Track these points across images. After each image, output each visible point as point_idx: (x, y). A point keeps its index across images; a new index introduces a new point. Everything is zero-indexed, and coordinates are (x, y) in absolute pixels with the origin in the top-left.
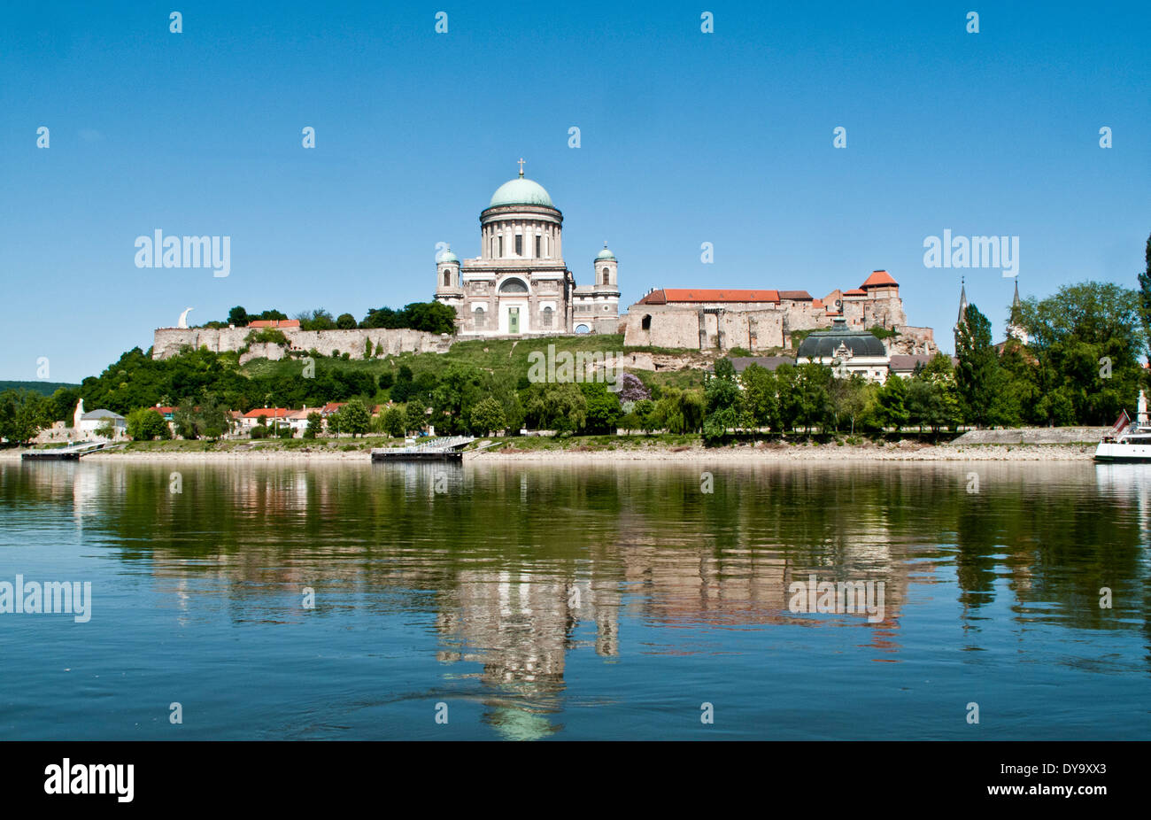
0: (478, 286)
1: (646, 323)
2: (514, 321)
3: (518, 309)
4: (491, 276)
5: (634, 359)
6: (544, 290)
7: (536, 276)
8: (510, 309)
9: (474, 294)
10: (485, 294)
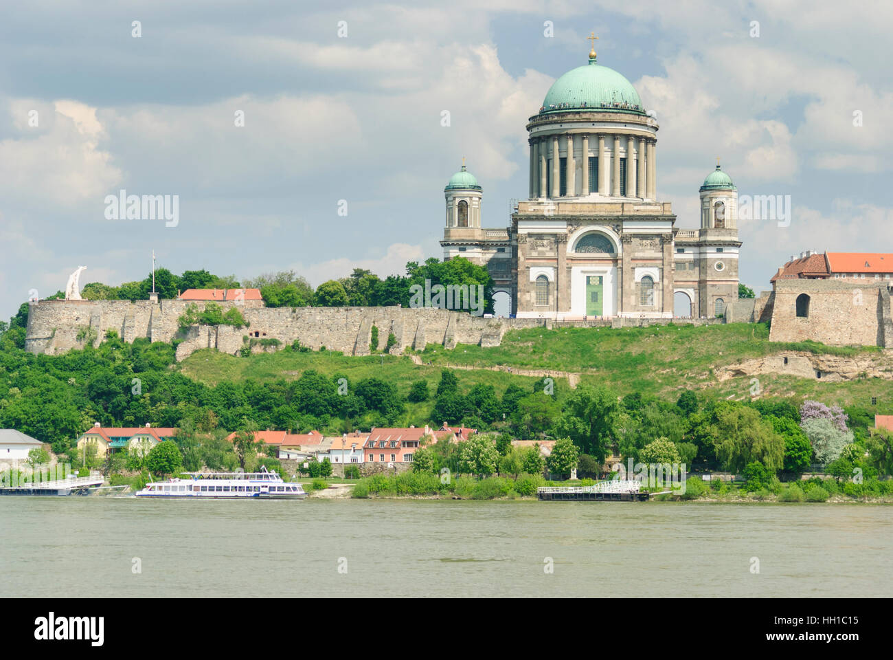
0: (539, 242)
1: (803, 304)
2: (595, 297)
3: (601, 278)
4: (561, 228)
5: (786, 361)
6: (643, 251)
7: (629, 228)
8: (588, 278)
9: (534, 254)
10: (552, 254)
